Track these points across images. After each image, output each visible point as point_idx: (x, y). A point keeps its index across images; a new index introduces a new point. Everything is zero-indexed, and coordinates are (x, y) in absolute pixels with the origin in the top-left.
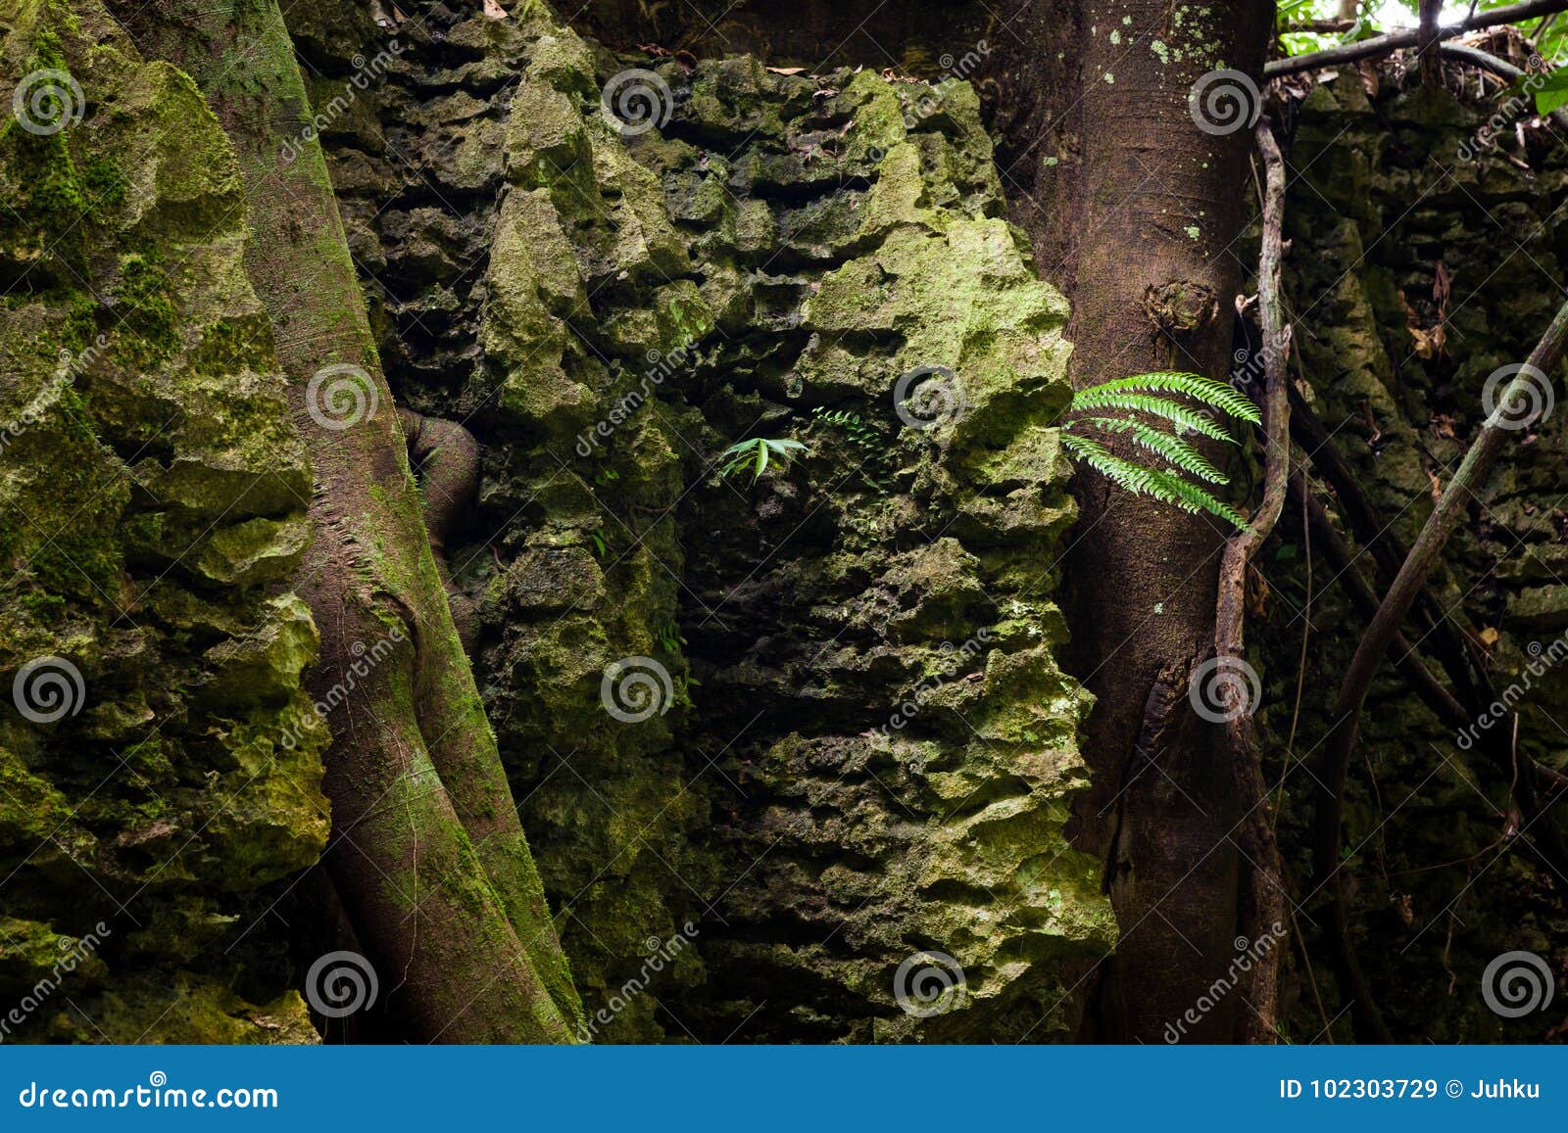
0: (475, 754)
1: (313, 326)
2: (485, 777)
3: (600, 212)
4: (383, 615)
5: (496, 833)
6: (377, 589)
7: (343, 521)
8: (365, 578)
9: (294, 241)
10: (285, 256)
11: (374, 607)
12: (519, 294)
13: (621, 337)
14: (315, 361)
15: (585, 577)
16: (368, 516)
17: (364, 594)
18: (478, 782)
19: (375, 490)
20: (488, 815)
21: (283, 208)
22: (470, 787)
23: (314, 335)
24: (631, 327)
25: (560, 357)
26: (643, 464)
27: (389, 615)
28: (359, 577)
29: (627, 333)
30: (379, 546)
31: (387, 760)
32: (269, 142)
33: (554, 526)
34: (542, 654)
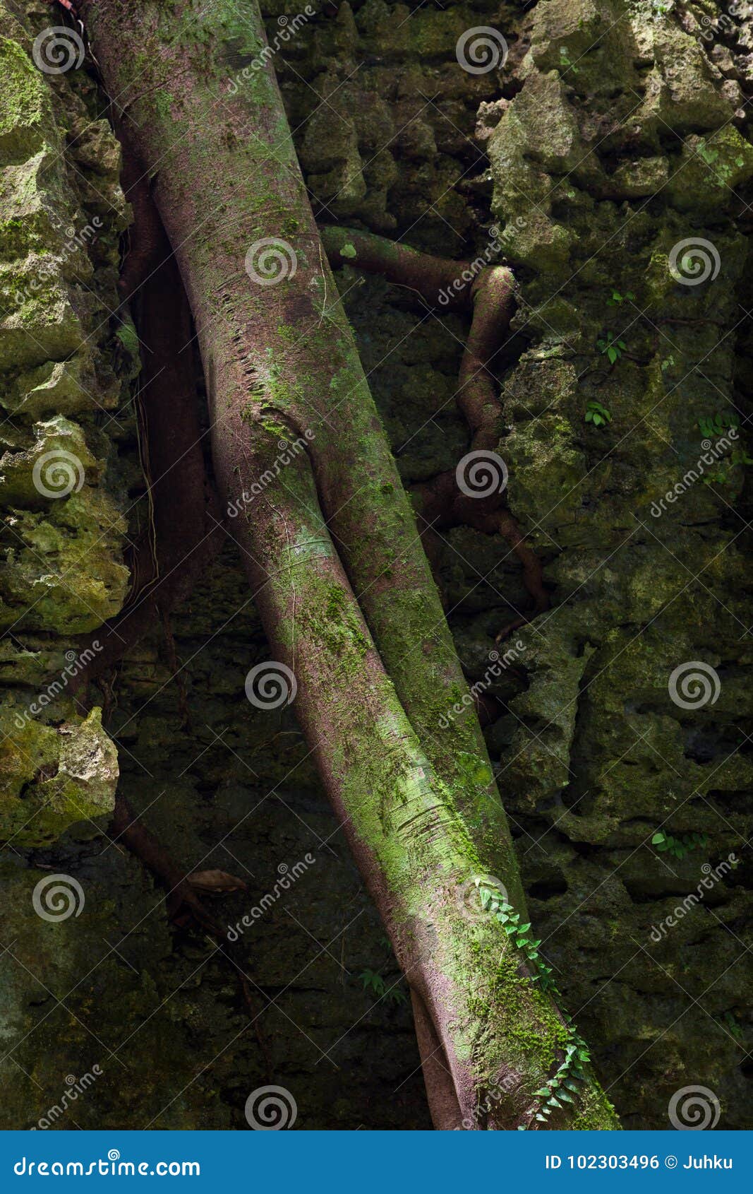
0: (378, 528)
1: (242, 210)
2: (385, 545)
3: (627, 83)
4: (269, 425)
5: (393, 590)
6: (266, 405)
7: (249, 356)
8: (259, 398)
9: (230, 147)
10: (223, 160)
11: (262, 420)
12: (505, 160)
13: (630, 182)
14: (242, 236)
15: (555, 382)
16: (270, 350)
17: (255, 411)
18: (380, 550)
19: (282, 331)
20: (388, 575)
21: (223, 124)
22: (373, 554)
23: (243, 217)
24: (639, 173)
25: (548, 206)
26: (654, 285)
27: (276, 425)
28: (254, 398)
29: (635, 179)
30: (275, 373)
31: (276, 536)
32: (213, 75)
33: (548, 344)
34: (517, 447)
